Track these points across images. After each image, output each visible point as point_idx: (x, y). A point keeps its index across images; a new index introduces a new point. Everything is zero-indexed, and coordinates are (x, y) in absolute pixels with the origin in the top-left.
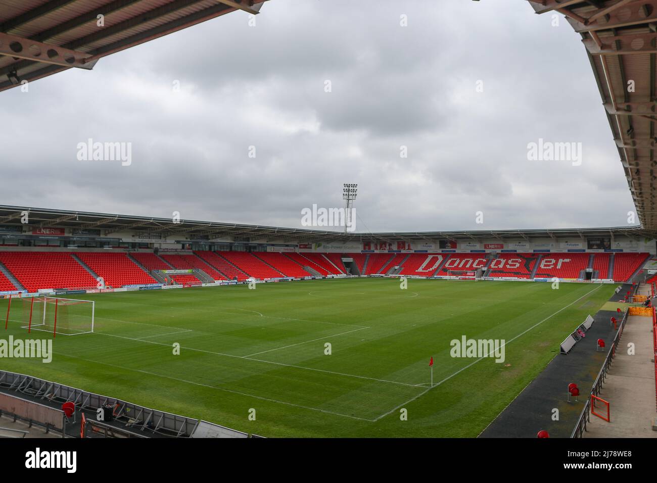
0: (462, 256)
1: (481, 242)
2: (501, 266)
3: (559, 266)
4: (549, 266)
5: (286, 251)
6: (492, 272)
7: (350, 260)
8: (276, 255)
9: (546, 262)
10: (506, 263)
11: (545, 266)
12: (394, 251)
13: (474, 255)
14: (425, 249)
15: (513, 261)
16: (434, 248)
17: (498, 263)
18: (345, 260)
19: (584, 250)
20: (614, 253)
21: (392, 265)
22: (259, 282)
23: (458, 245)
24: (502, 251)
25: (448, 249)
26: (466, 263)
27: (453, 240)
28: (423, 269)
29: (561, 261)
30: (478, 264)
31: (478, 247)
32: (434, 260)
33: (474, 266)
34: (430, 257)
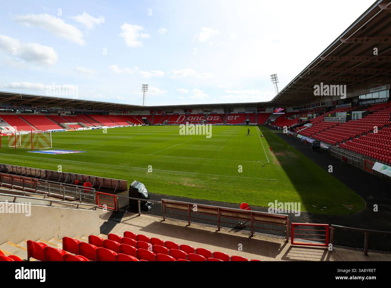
0: (194, 116)
1: (202, 109)
2: (211, 119)
3: (235, 119)
4: (231, 119)
5: (118, 115)
6: (208, 121)
7: (145, 118)
8: (113, 116)
9: (230, 117)
10: (213, 118)
11: (229, 119)
12: (164, 114)
13: (200, 115)
14: (178, 113)
15: (216, 117)
16: (181, 113)
17: (210, 118)
18: (143, 118)
19: (245, 112)
20: (257, 113)
21: (164, 120)
22: (108, 128)
23: (192, 111)
24: (211, 113)
25: (188, 113)
26: (196, 118)
27: (191, 108)
28: (178, 121)
29: (236, 117)
30: (201, 119)
31: (201, 112)
32: (182, 117)
33: (200, 119)
34: (181, 116)
